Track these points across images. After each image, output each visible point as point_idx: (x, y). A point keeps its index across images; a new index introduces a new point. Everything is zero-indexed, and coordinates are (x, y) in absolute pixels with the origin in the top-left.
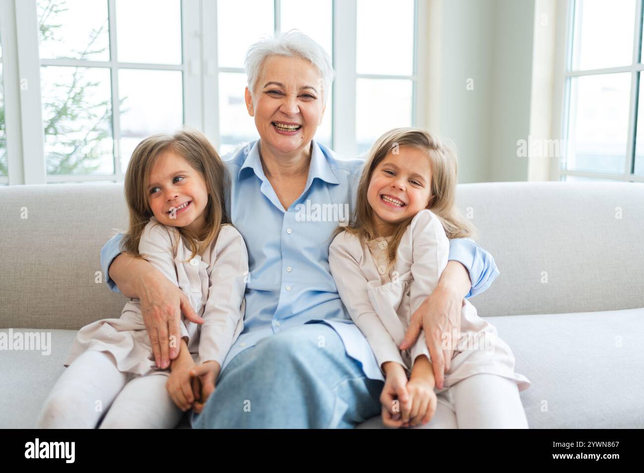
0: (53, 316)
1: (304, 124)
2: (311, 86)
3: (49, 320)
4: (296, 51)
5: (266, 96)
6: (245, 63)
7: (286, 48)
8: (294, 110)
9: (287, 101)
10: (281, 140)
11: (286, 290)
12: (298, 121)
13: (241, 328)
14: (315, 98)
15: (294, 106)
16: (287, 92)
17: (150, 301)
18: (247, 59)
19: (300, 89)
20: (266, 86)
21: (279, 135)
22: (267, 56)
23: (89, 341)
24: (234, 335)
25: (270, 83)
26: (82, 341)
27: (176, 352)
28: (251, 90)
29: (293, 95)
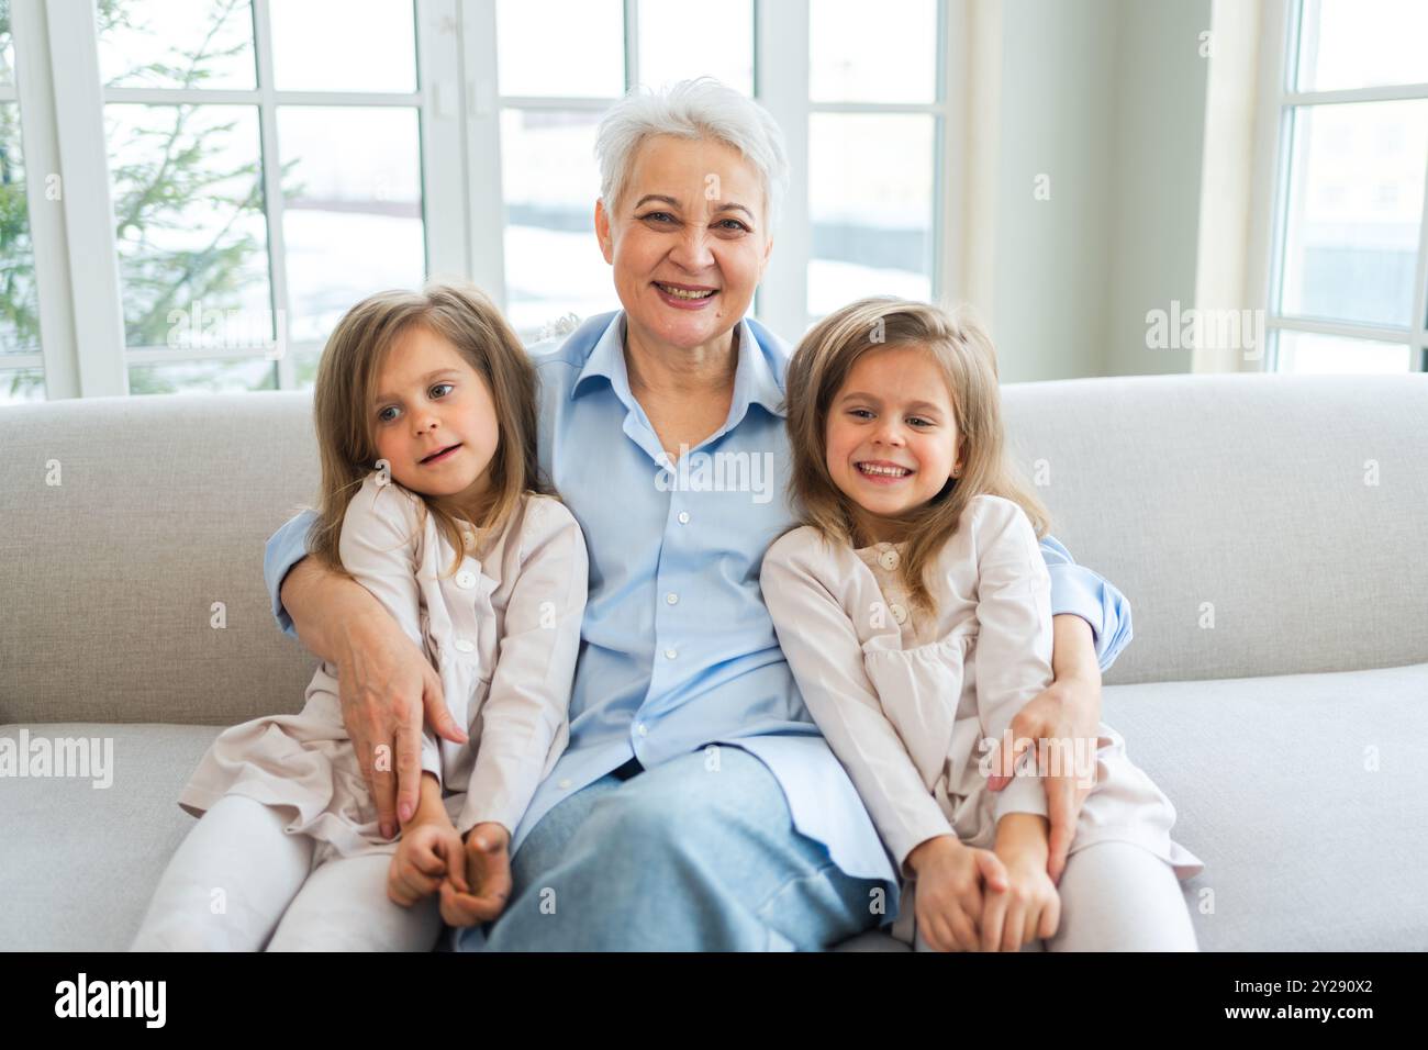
0: (154, 692)
1: (724, 287)
2: (739, 203)
3: (145, 702)
4: (706, 126)
5: (641, 225)
6: (596, 148)
8: (703, 259)
9: (686, 238)
10: (672, 320)
11: (666, 656)
13: (563, 742)
14: (748, 231)
15: (702, 249)
16: (687, 218)
17: (361, 681)
18: (600, 140)
19: (715, 210)
20: (640, 204)
21: (669, 308)
22: (643, 135)
23: (239, 764)
24: (547, 757)
25: (650, 198)
26: (225, 762)
27: (409, 807)
28: (608, 208)
29: (700, 224)
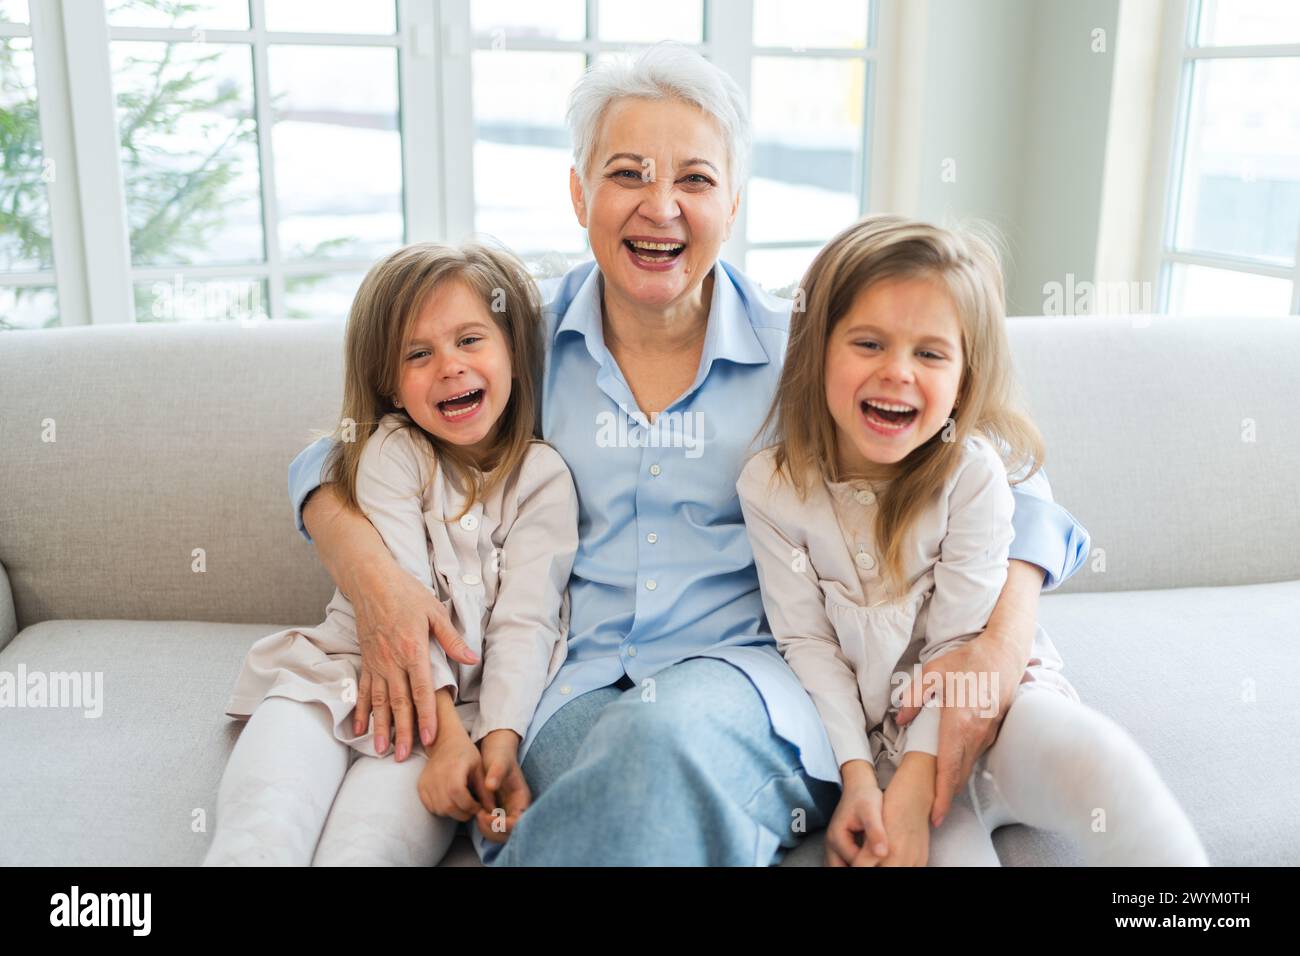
1: (691, 240)
2: (703, 158)
4: (669, 87)
5: (611, 183)
7: (648, 81)
8: (669, 211)
9: (653, 193)
10: (642, 282)
11: (647, 588)
12: (678, 233)
13: (562, 655)
14: (712, 184)
15: (669, 202)
19: (680, 166)
20: (610, 161)
21: (638, 270)
22: (610, 100)
23: (273, 671)
24: (548, 669)
25: (617, 156)
26: (259, 670)
27: (429, 731)
28: (581, 172)
29: (667, 180)
